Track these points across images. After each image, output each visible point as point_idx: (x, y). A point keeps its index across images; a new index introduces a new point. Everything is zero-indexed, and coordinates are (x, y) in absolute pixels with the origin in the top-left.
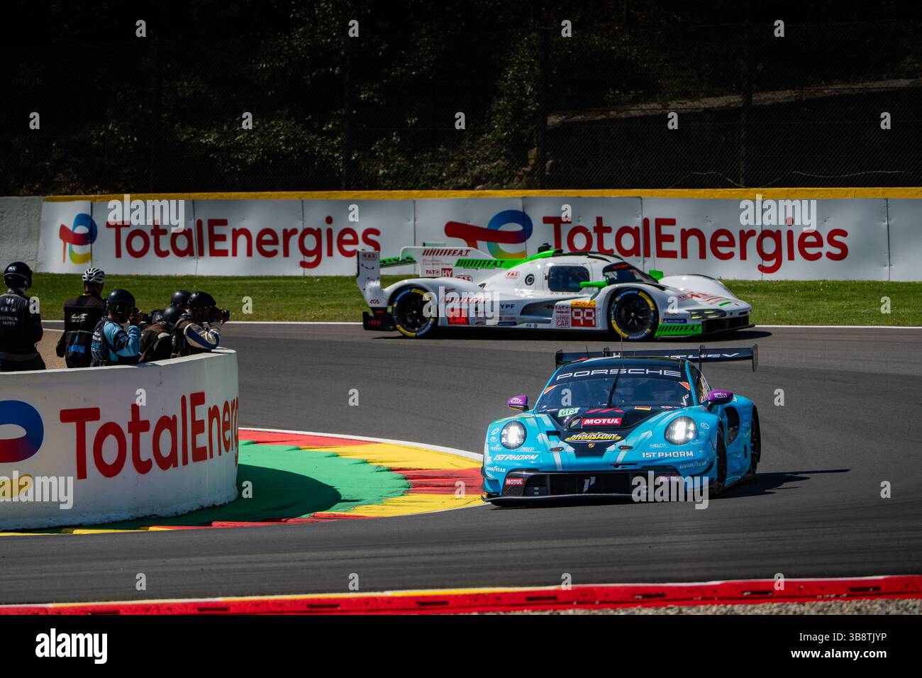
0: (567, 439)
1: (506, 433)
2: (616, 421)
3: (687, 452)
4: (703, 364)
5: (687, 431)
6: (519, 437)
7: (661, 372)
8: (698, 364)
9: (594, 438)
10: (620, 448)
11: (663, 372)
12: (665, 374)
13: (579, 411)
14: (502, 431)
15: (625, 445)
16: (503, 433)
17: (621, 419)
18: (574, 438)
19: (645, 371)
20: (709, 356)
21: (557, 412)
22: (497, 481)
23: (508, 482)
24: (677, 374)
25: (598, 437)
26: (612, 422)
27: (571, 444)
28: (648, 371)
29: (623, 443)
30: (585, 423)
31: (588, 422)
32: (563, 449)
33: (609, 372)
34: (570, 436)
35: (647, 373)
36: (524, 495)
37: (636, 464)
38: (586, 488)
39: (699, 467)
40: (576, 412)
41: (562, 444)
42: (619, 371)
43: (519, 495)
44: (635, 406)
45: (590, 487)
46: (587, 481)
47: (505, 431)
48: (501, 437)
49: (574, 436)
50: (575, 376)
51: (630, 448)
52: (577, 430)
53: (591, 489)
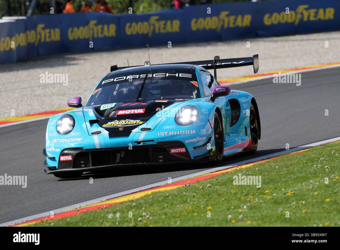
0: (104, 126)
1: (60, 123)
2: (141, 111)
3: (191, 131)
4: (217, 70)
5: (192, 116)
6: (70, 125)
7: (177, 75)
8: (213, 70)
9: (124, 123)
10: (141, 129)
11: (179, 75)
12: (180, 76)
13: (115, 105)
14: (57, 122)
15: (145, 127)
16: (58, 123)
17: (145, 109)
18: (109, 124)
19: (166, 75)
20: (223, 64)
21: (100, 107)
22: (54, 158)
23: (62, 158)
24: (189, 76)
25: (127, 123)
26: (138, 112)
27: (107, 129)
28: (167, 75)
29: (144, 126)
30: (119, 113)
31: (121, 112)
32: (100, 132)
33: (140, 76)
34: (106, 123)
35: (167, 76)
36: (73, 168)
37: (153, 141)
38: (118, 160)
39: (200, 141)
40: (113, 106)
41: (100, 129)
42: (147, 76)
43: (70, 168)
44: (156, 99)
45: (121, 159)
46: (118, 155)
47: (60, 122)
48: (57, 126)
49: (109, 123)
50: (115, 80)
51: (149, 129)
52: (112, 119)
53: (122, 160)
